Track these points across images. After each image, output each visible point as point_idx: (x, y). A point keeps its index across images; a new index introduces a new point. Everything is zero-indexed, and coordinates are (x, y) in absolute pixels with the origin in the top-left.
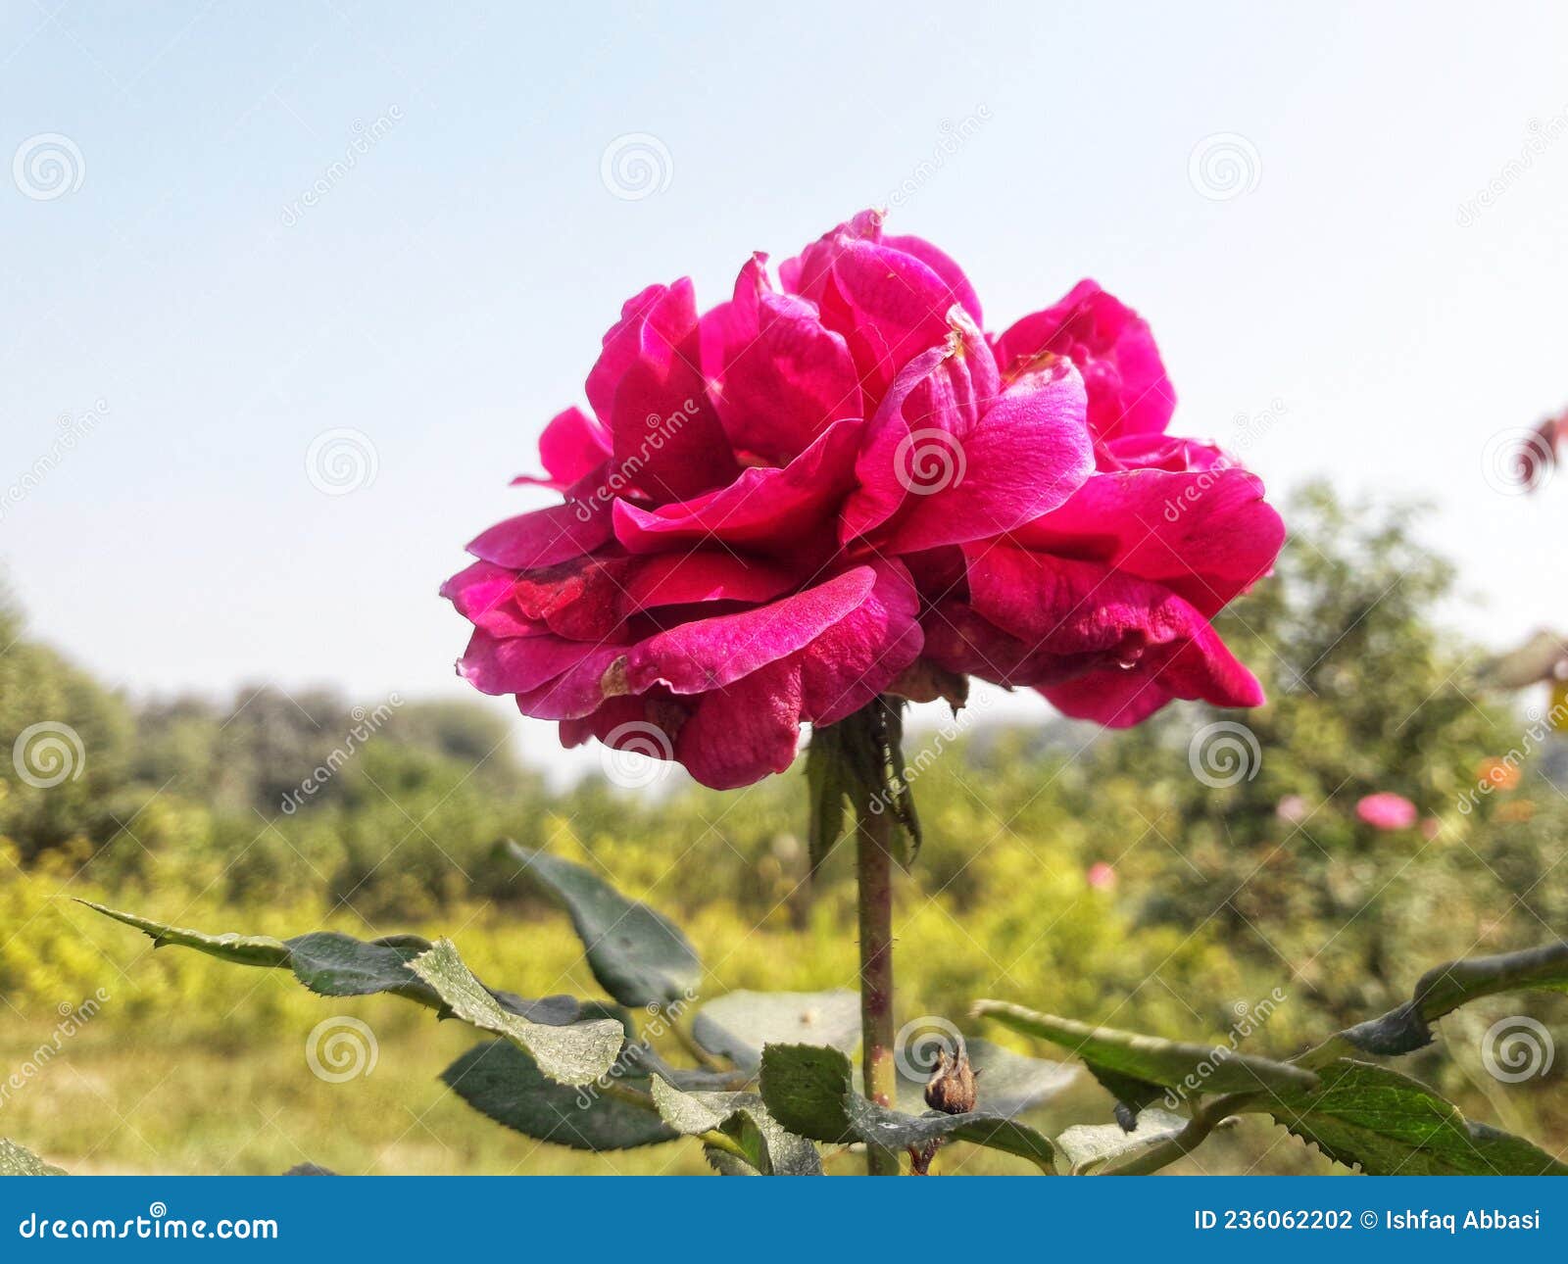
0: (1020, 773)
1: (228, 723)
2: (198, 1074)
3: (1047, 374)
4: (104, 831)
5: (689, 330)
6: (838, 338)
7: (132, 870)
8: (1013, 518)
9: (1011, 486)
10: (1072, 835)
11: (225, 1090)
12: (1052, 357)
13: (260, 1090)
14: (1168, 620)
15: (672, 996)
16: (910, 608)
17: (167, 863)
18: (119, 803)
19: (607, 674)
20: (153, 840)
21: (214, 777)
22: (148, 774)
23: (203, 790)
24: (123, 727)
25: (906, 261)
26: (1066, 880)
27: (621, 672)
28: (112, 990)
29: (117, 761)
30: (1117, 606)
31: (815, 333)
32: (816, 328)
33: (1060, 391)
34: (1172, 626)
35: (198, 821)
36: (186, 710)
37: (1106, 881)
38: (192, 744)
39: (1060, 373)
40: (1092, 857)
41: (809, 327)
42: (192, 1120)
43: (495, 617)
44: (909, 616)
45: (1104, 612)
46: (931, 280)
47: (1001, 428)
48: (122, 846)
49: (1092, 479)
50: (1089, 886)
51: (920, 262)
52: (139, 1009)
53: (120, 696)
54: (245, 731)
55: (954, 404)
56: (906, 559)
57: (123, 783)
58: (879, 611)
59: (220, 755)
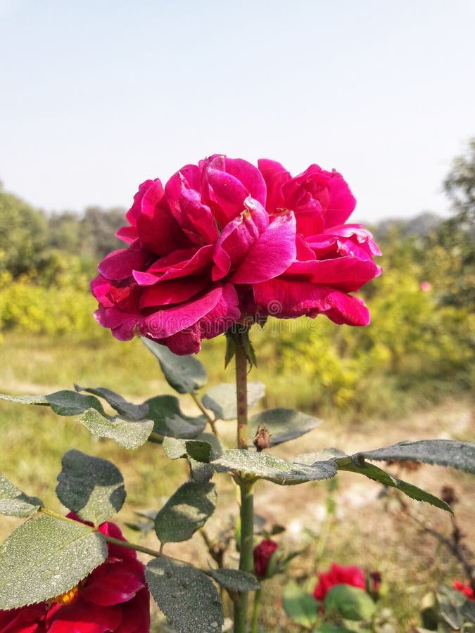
0: (398, 243)
1: (84, 221)
2: (84, 355)
3: (285, 218)
4: (42, 266)
5: (161, 197)
6: (207, 208)
7: (52, 282)
8: (267, 277)
9: (266, 265)
10: (416, 269)
11: (94, 360)
12: (287, 211)
13: (107, 361)
14: (328, 302)
15: (197, 388)
16: (236, 303)
17: (65, 278)
18: (45, 255)
19: (134, 328)
20: (59, 270)
21: (79, 245)
22: (55, 244)
23: (76, 249)
24: (44, 225)
25: (231, 179)
26: (413, 287)
27: (138, 328)
28: (51, 325)
29: (42, 239)
30: (307, 301)
31: (199, 207)
32: (199, 205)
33: (286, 228)
34: (330, 304)
35: (75, 261)
36: (67, 218)
37: (428, 288)
38: (70, 231)
39: (289, 219)
40: (424, 279)
41: (197, 205)
42: (83, 371)
43: (105, 298)
44: (235, 306)
45: (302, 304)
46: (240, 186)
47: (265, 242)
48: (49, 272)
49: (294, 264)
50: (421, 290)
51: (236, 179)
52: (61, 332)
53: (41, 212)
54: (90, 227)
55: (248, 233)
56: (236, 286)
57: (45, 247)
58: (225, 304)
59: (81, 236)
